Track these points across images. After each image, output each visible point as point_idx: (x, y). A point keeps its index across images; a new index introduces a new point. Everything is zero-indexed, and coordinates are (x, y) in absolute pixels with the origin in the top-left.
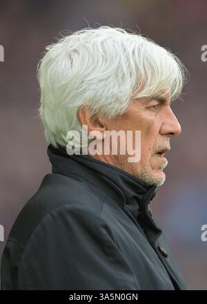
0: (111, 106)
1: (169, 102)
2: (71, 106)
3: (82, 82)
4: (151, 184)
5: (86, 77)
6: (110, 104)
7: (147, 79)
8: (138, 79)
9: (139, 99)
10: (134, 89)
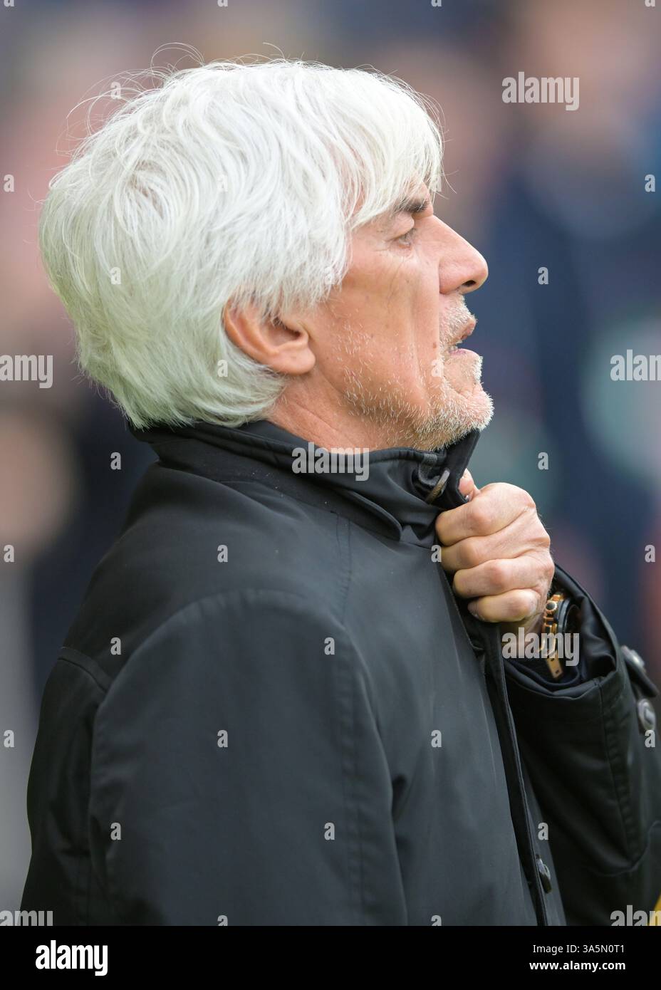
0: (307, 273)
1: (430, 207)
2: (201, 313)
3: (208, 241)
4: (464, 432)
5: (210, 224)
6: (302, 267)
7: (363, 164)
8: (344, 174)
9: (367, 226)
10: (345, 205)
